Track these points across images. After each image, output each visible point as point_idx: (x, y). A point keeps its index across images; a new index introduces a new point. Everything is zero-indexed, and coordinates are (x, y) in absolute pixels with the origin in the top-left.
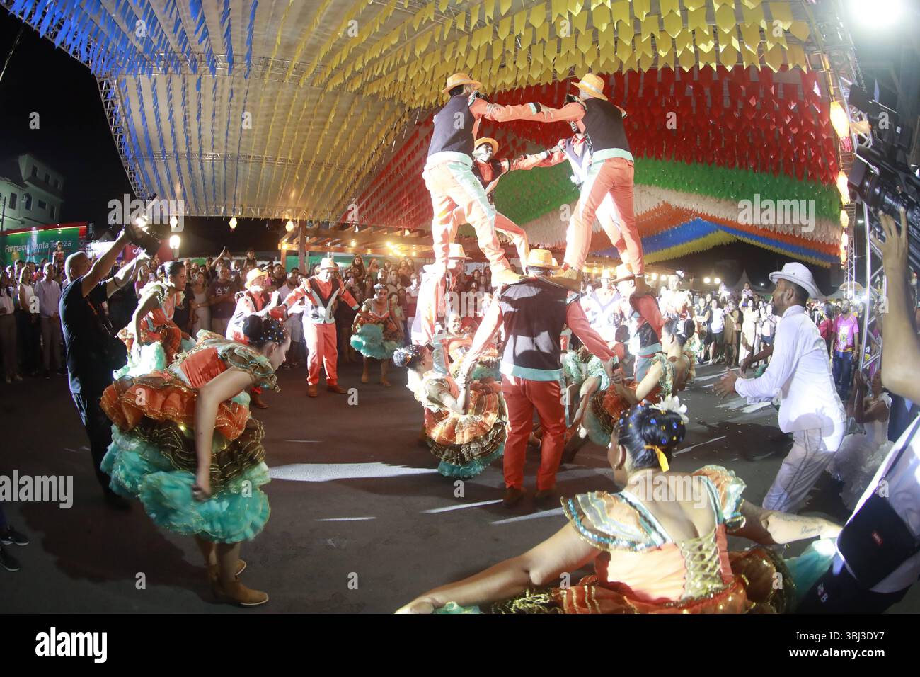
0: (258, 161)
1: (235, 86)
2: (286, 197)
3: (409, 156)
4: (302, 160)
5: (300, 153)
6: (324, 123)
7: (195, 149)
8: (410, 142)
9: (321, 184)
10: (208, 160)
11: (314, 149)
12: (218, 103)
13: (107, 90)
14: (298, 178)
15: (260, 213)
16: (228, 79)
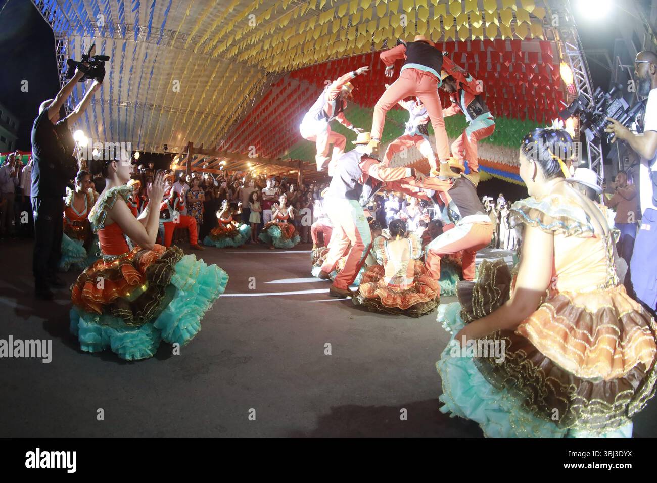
0: (159, 108)
1: (149, 51)
2: (175, 138)
3: (264, 109)
4: (189, 108)
5: (188, 105)
6: (207, 82)
7: (116, 97)
8: (266, 98)
9: (200, 128)
10: (123, 105)
11: (199, 101)
12: (135, 63)
13: (60, 47)
14: (185, 122)
15: (156, 149)
16: (144, 44)
